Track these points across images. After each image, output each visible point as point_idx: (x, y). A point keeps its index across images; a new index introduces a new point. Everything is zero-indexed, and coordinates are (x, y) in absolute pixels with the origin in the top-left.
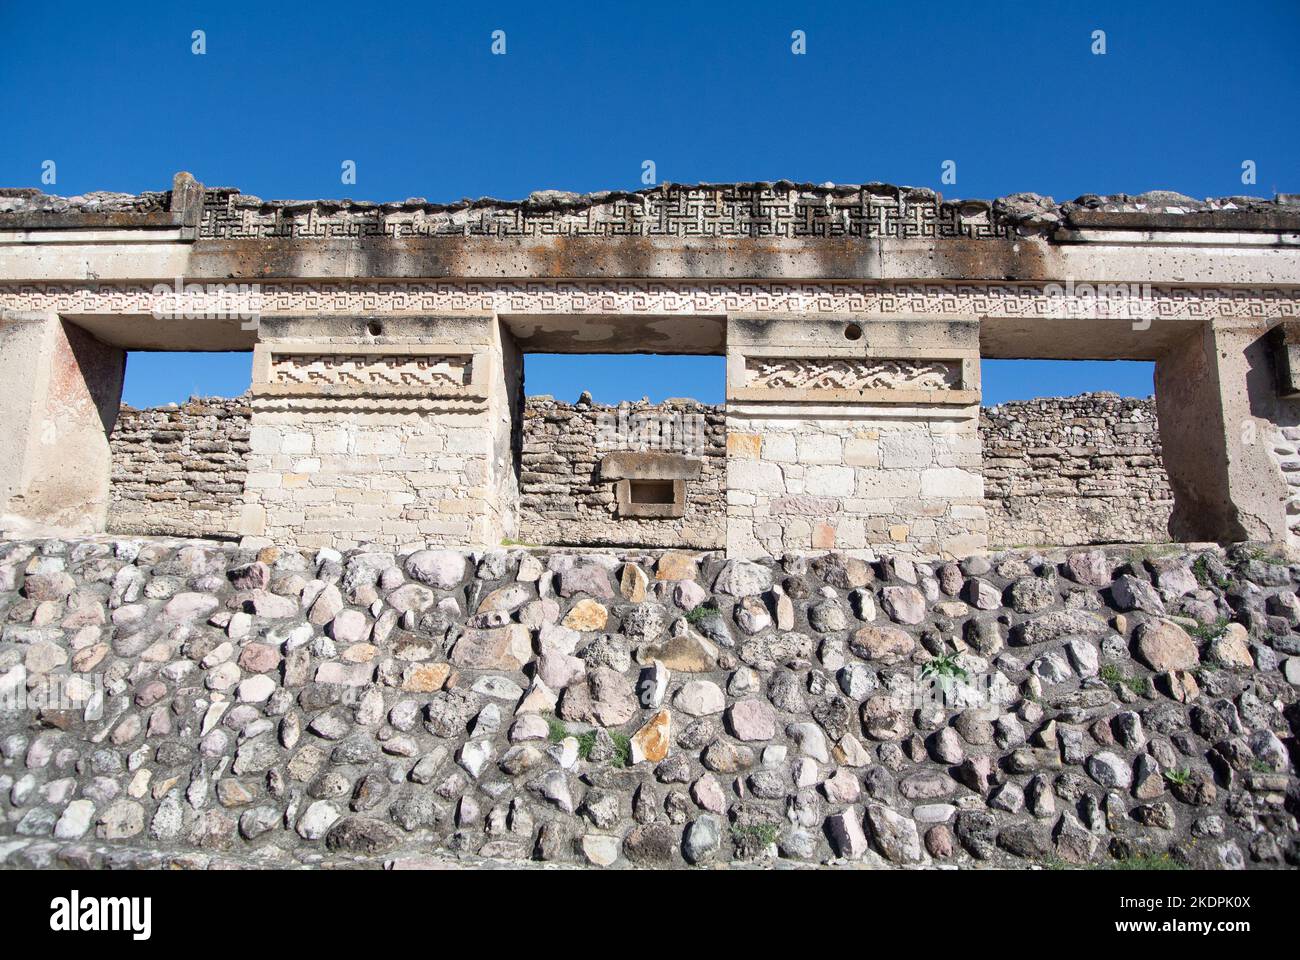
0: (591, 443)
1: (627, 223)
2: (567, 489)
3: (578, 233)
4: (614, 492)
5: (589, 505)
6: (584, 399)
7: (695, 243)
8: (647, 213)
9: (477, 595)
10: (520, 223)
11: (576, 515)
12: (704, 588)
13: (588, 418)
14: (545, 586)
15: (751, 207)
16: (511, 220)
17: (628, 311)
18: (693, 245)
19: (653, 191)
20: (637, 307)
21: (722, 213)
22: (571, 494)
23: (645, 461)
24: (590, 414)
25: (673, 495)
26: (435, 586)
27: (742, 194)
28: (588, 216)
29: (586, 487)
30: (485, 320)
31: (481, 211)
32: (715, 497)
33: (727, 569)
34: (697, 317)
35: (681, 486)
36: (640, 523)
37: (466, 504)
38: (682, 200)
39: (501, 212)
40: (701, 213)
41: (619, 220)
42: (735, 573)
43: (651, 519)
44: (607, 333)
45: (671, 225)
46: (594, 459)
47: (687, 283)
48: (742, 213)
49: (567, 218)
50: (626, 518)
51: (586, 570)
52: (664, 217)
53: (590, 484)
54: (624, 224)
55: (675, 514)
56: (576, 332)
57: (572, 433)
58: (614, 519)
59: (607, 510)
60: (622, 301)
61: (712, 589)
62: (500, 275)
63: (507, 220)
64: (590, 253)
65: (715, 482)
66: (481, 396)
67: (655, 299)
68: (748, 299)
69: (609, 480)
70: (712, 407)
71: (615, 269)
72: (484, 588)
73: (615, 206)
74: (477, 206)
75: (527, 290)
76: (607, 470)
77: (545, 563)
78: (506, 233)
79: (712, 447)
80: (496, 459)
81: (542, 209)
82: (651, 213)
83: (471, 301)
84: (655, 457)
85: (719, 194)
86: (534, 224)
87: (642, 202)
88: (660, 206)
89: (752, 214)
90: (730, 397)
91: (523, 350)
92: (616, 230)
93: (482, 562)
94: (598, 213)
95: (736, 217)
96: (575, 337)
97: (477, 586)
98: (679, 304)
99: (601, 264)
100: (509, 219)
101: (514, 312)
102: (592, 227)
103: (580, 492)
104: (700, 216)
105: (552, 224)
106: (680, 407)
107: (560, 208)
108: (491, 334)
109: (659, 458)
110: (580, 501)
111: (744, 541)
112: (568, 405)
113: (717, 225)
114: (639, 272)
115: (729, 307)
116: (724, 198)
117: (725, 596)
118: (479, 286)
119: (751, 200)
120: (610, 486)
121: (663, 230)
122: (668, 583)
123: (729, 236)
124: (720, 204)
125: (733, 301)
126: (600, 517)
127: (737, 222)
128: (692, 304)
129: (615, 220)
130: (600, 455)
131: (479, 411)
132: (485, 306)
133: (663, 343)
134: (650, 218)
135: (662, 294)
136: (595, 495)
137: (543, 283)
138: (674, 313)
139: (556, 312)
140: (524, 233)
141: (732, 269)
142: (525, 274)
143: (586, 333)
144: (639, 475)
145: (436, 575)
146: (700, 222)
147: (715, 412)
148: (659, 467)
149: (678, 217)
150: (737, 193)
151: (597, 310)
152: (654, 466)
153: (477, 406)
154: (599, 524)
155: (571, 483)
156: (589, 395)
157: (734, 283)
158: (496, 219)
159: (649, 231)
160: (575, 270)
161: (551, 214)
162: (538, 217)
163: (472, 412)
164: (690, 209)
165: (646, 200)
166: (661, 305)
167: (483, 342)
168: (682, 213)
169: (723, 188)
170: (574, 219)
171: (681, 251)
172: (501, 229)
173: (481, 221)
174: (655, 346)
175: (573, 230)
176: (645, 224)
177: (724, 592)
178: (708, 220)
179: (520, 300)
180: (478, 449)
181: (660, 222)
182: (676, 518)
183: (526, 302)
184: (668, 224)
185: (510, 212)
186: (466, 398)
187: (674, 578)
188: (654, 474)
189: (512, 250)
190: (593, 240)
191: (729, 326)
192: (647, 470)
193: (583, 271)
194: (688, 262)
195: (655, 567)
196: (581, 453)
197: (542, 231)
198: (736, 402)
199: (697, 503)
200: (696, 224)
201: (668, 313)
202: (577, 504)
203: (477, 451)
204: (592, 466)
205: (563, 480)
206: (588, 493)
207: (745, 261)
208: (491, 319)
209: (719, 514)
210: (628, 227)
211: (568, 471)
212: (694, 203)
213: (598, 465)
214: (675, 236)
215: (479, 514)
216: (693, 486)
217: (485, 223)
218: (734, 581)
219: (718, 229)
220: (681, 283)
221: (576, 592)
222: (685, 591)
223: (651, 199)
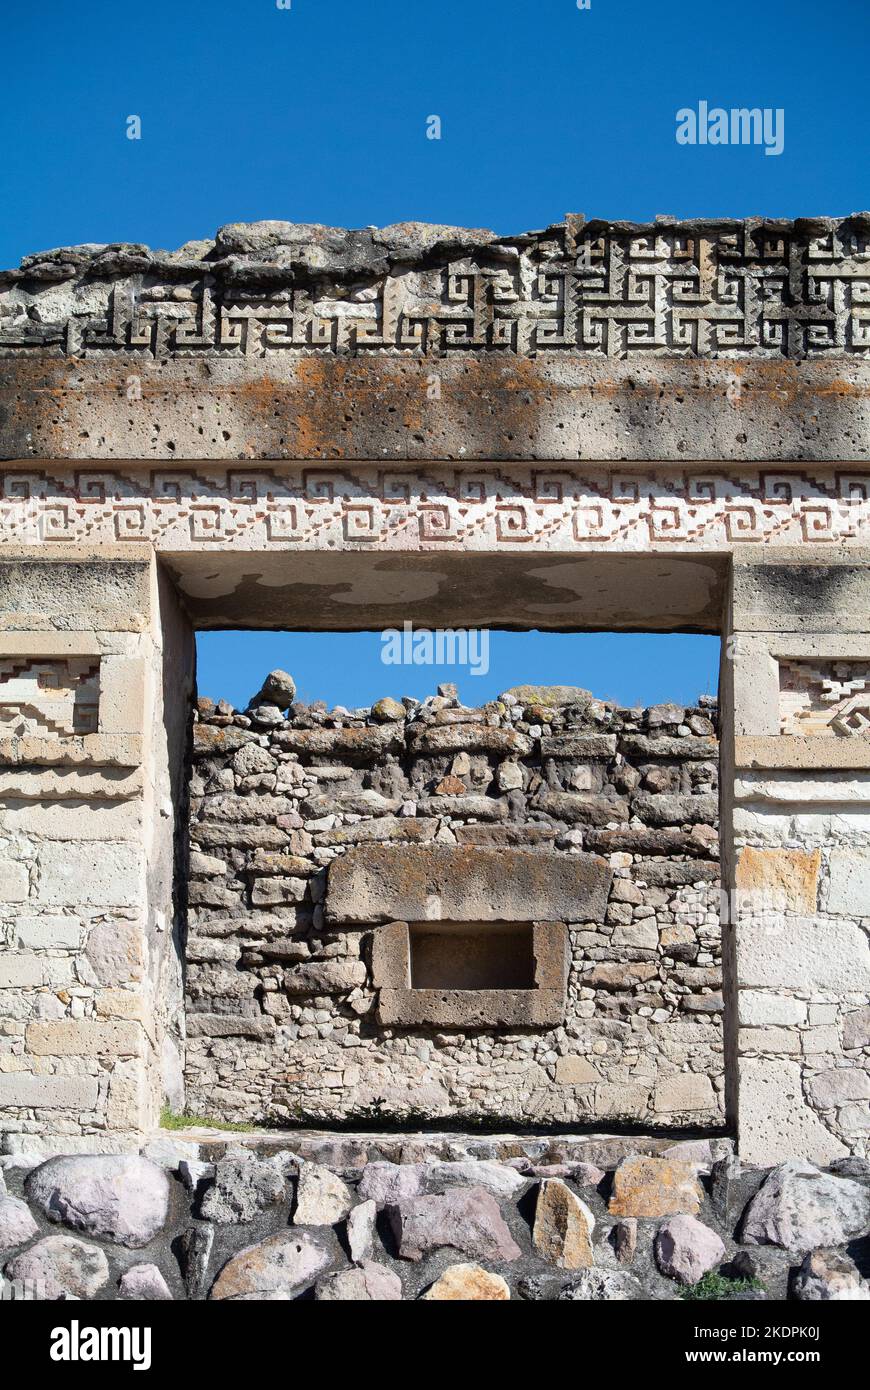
0: (296, 819)
1: (479, 318)
2: (232, 950)
3: (354, 344)
4: (366, 956)
5: (295, 996)
6: (272, 694)
7: (649, 371)
8: (528, 294)
9: (206, 1258)
10: (209, 318)
11: (259, 1024)
12: (721, 1232)
13: (287, 747)
14: (361, 1236)
15: (785, 279)
16: (186, 311)
17: (484, 542)
18: (644, 377)
19: (542, 238)
20: (507, 531)
21: (715, 294)
22: (243, 965)
23: (451, 874)
24: (292, 736)
25: (530, 964)
26: (107, 1238)
27: (760, 248)
28: (380, 300)
29: (283, 945)
30: (127, 569)
31: (108, 288)
32: (649, 970)
33: (768, 1189)
34: (655, 556)
35: (552, 939)
36: (439, 1045)
37: (95, 1033)
38: (615, 262)
39: (158, 290)
40: (661, 295)
41: (458, 311)
42: (787, 1199)
43: (471, 1032)
44: (427, 586)
45: (588, 326)
46: (306, 864)
47: (630, 472)
48: (762, 296)
49: (325, 307)
50: (402, 1030)
51: (456, 1199)
52: (570, 306)
53: (295, 935)
54: (469, 322)
55: (538, 1017)
56: (345, 587)
57: (242, 791)
58: (365, 1034)
59: (347, 1010)
60: (470, 519)
61: (738, 1235)
62: (164, 454)
63: (174, 310)
64: (391, 397)
65: (649, 925)
66: (123, 760)
67: (553, 511)
68: (782, 512)
69: (351, 925)
70: (638, 712)
71: (454, 440)
72: (218, 1241)
73: (446, 277)
74: (97, 273)
75: (229, 492)
76: (346, 893)
77: (354, 1182)
78: (172, 345)
79: (638, 825)
80: (151, 913)
81: (263, 286)
82: (536, 295)
83: (89, 517)
84: (481, 859)
85: (706, 247)
86: (243, 321)
87: (514, 266)
88: (560, 277)
89: (787, 299)
90: (743, 758)
91: (197, 623)
92: (451, 338)
93: (207, 1183)
94: (405, 293)
95: (750, 306)
96: (341, 597)
97: (205, 1238)
98: (611, 524)
99: (417, 425)
100: (178, 309)
101: (198, 547)
102: (390, 329)
103: (270, 959)
104: (661, 303)
105: (289, 322)
106: (547, 713)
107: (306, 282)
108: (142, 604)
109: (490, 862)
110: (270, 984)
111: (783, 1114)
112: (227, 709)
113: (704, 325)
114: (512, 447)
115: (736, 532)
116: (718, 258)
117: (764, 1251)
118: (107, 480)
119: (785, 261)
120: (352, 941)
121: (570, 338)
122: (640, 1224)
123: (732, 354)
124: (708, 271)
125: (745, 517)
126: (327, 1029)
127: (751, 319)
128: (643, 525)
129: (446, 311)
130: (324, 854)
131: (119, 800)
132: (125, 531)
133: (561, 608)
134: (536, 307)
135: (568, 501)
136: (313, 968)
137: (269, 473)
138: (599, 547)
139: (303, 546)
140: (219, 346)
141: (742, 438)
142: (227, 451)
143: (368, 589)
144: (434, 910)
145: (109, 1215)
146: (660, 319)
147: (646, 728)
148: (493, 887)
149: (604, 304)
150: (750, 244)
151: (406, 541)
152: (477, 884)
153: (112, 787)
154: (323, 1049)
155: (243, 933)
156: (287, 679)
157: (748, 472)
158: (148, 308)
159: (533, 339)
160: (352, 441)
161: (285, 295)
162: (255, 304)
163: (99, 800)
164: (633, 284)
165: (525, 261)
166: (567, 528)
167: (125, 624)
168: (615, 293)
169: (714, 231)
170: (343, 309)
171: (616, 392)
172: (163, 336)
173: (110, 314)
174: (536, 615)
175: (343, 336)
176: (523, 323)
177: (766, 1241)
178: (679, 313)
179: (212, 516)
180: (114, 894)
181: (560, 316)
182: (541, 1030)
183: (228, 523)
184: (579, 322)
185: (183, 291)
186: (87, 767)
187: (651, 1212)
188: (478, 908)
189: (193, 390)
190: (393, 366)
191: (738, 581)
192: (458, 895)
193: (372, 444)
194: (633, 421)
195: (606, 1188)
196: (270, 847)
197: (264, 340)
198: (759, 772)
199: (600, 985)
200: (651, 322)
201: (585, 547)
202: (260, 993)
203: (116, 900)
204: (302, 884)
205: (220, 925)
206: (290, 961)
207: (773, 417)
208: (144, 565)
209: (661, 1015)
210: (480, 331)
211: (232, 898)
212: (645, 269)
213: (320, 880)
214: (597, 353)
215: (125, 1057)
216: (588, 938)
217: (120, 320)
218: (786, 1217)
219: (704, 336)
220: (616, 472)
221: (436, 1248)
222: (680, 1240)
223: (537, 257)
